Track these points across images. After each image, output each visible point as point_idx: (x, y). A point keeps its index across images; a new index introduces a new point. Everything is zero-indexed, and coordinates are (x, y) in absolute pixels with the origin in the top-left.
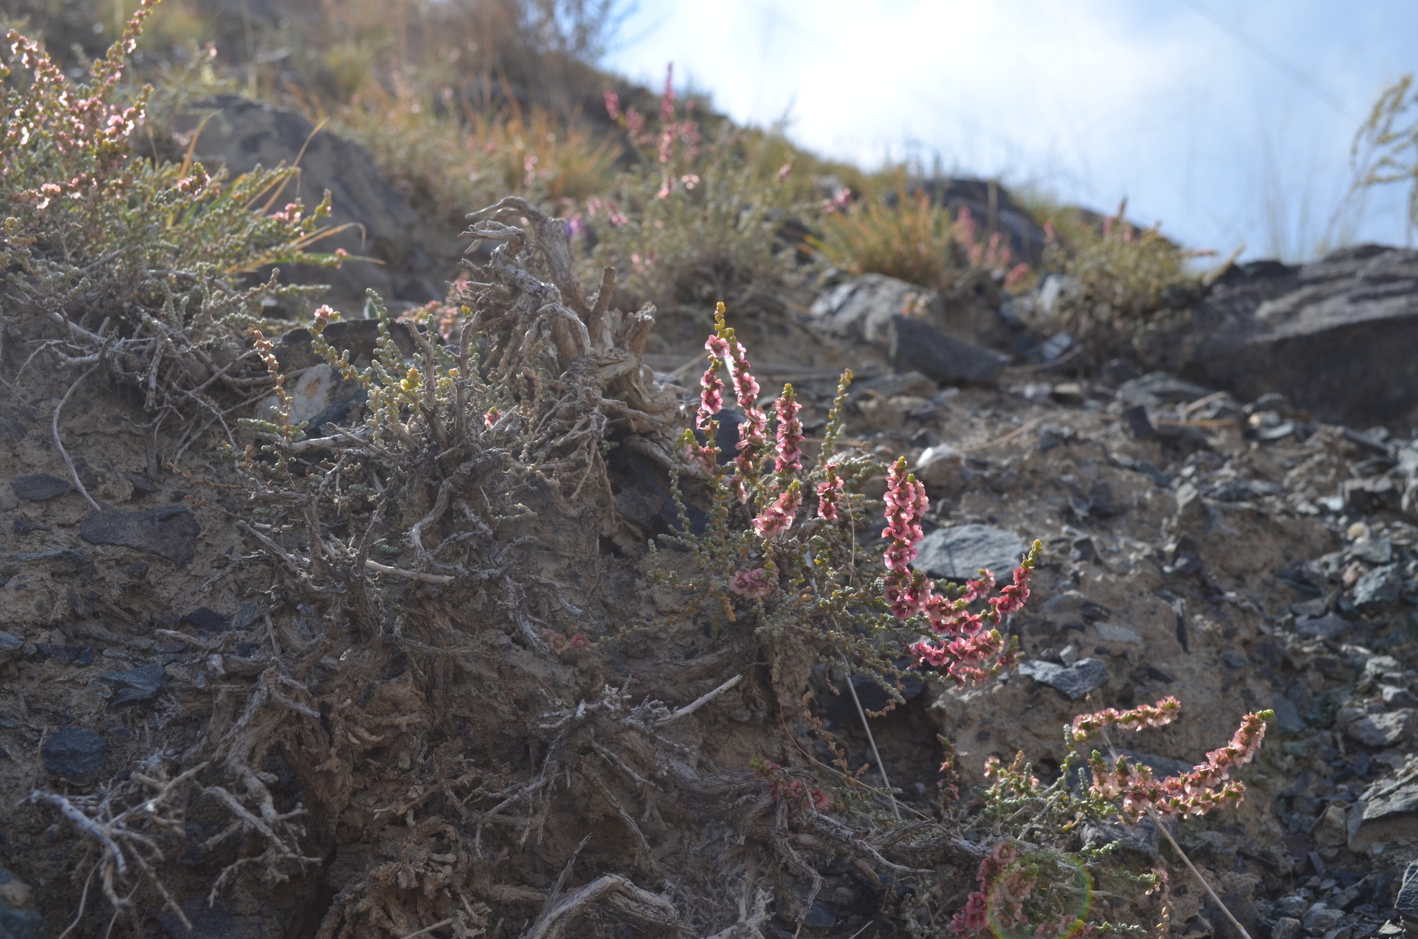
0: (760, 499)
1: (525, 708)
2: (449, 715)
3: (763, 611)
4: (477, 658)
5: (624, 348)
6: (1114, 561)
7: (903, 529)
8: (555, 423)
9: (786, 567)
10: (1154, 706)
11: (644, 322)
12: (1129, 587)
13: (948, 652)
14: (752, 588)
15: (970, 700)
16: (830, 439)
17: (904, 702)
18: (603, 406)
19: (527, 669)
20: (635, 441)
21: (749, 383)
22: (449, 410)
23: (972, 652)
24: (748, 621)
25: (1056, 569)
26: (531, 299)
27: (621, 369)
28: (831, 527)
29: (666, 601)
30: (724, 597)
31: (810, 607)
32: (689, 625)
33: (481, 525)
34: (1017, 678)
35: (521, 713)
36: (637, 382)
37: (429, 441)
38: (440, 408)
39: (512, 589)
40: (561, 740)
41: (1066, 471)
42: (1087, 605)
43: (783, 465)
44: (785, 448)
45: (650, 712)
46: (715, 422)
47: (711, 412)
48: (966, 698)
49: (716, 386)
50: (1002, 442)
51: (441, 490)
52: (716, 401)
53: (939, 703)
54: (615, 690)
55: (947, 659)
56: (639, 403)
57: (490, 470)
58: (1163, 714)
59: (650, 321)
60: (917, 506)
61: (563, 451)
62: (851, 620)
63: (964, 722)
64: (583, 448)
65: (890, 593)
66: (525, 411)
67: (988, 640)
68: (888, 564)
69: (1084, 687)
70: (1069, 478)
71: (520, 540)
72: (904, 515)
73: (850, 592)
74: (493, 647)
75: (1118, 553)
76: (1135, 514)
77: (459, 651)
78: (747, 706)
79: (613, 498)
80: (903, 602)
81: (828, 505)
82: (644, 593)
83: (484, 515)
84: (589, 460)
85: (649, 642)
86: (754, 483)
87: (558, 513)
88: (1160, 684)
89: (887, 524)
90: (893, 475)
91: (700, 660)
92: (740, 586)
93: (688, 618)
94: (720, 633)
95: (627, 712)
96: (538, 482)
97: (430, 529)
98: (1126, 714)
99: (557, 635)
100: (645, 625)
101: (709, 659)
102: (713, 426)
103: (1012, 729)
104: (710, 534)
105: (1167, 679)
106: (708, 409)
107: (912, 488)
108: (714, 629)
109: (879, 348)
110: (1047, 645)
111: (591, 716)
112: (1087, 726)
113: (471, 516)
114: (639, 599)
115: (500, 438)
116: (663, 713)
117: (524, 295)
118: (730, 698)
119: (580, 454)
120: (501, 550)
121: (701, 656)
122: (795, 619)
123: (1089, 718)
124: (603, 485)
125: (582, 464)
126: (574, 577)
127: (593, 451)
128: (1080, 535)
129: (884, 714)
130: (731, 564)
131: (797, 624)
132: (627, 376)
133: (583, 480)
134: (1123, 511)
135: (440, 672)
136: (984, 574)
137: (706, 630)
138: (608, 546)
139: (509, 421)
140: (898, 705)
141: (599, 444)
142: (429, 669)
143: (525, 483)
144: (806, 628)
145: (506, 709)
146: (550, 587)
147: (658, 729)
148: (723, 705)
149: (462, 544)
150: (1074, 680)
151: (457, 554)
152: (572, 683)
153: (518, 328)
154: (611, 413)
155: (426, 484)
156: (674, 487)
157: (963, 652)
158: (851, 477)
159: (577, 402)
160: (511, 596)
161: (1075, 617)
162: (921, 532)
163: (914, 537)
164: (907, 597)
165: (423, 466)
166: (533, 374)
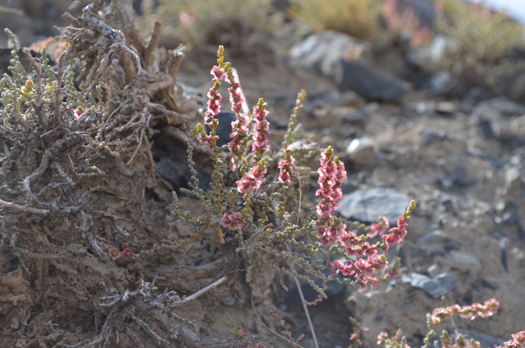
0: (244, 168)
1: (94, 293)
2: (45, 296)
3: (242, 238)
4: (64, 261)
5: (165, 72)
6: (465, 214)
7: (329, 191)
8: (119, 117)
9: (258, 211)
10: (483, 304)
11: (178, 57)
12: (474, 231)
13: (354, 267)
14: (233, 224)
15: (372, 297)
16: (290, 133)
17: (326, 297)
18: (149, 108)
19: (96, 269)
20: (170, 130)
21: (239, 96)
22: (50, 106)
23: (368, 268)
24: (233, 244)
25: (429, 217)
26: (107, 39)
27: (163, 85)
28: (287, 187)
29: (184, 229)
30: (218, 229)
31: (272, 236)
32: (198, 245)
33: (68, 178)
34: (400, 284)
35: (91, 296)
36: (173, 93)
37: (38, 126)
38: (44, 105)
39: (85, 219)
40: (113, 314)
41: (440, 157)
42: (446, 240)
43: (257, 148)
44: (258, 138)
45: (168, 298)
46: (216, 120)
47: (213, 114)
48: (369, 295)
49: (217, 98)
50: (401, 138)
51: (44, 156)
52: (216, 107)
53: (352, 298)
54: (148, 284)
55: (354, 272)
56: (173, 107)
57: (75, 145)
58: (488, 310)
59: (181, 56)
60: (339, 176)
61: (123, 134)
62: (297, 245)
63: (367, 310)
64: (135, 133)
65: (320, 230)
66: (101, 108)
67: (379, 261)
68: (319, 212)
69: (442, 291)
70: (441, 162)
71: (94, 189)
72: (329, 182)
73: (295, 228)
74: (75, 255)
75: (468, 209)
76: (480, 186)
77: (52, 256)
78: (233, 296)
79: (154, 164)
80: (327, 236)
81: (285, 174)
82: (171, 224)
83: (70, 172)
84: (139, 141)
85: (173, 255)
86: (240, 158)
87: (119, 173)
88: (488, 291)
89: (319, 187)
90: (324, 157)
91: (204, 267)
92: (226, 223)
93: (197, 240)
94: (216, 250)
95: (155, 297)
96: (107, 154)
97: (37, 180)
98: (465, 308)
99: (114, 248)
100: (170, 244)
101: (209, 266)
102: (215, 123)
103: (397, 315)
104: (212, 189)
105: (493, 288)
106: (211, 111)
107: (335, 166)
108: (213, 248)
109: (331, 78)
110: (421, 264)
111: (132, 300)
112: (441, 315)
113: (62, 172)
114: (168, 227)
115: (82, 125)
116: (176, 299)
117: (102, 37)
118: (221, 291)
119: (133, 137)
120: (81, 194)
121: (205, 264)
122: (261, 243)
123: (442, 311)
124: (148, 156)
125: (134, 143)
126: (128, 213)
127: (142, 135)
128: (446, 197)
129: (315, 304)
130: (224, 208)
131: (263, 247)
132: (166, 90)
133: (136, 152)
134: (473, 183)
135: (40, 269)
136: (382, 220)
137: (208, 248)
138: (151, 194)
139: (88, 114)
140: (323, 298)
141: (147, 131)
142: (33, 267)
143: (97, 153)
144: (268, 249)
145: (81, 293)
146: (111, 218)
147: (173, 309)
148: (217, 294)
149: (56, 189)
150: (436, 286)
151: (53, 196)
152: (123, 278)
153: (98, 57)
154: (155, 112)
155: (35, 152)
156: (190, 160)
157: (363, 268)
158: (302, 157)
159: (133, 105)
160: (85, 223)
161: (439, 247)
162: (341, 193)
163: (335, 196)
164: (329, 233)
165: (33, 141)
166: (106, 86)
